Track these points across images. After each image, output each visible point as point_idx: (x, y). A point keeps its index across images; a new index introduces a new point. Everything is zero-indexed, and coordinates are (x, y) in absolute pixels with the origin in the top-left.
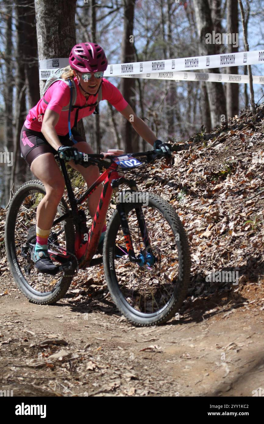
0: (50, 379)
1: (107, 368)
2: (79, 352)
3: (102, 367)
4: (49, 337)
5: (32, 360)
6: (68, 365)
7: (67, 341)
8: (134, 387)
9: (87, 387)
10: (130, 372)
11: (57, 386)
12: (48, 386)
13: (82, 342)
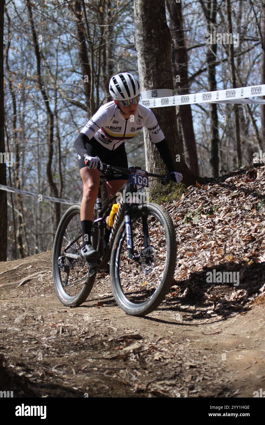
0: (122, 369)
1: (172, 358)
2: (151, 344)
3: (167, 357)
4: (127, 332)
5: (108, 353)
6: (138, 357)
7: (142, 336)
8: (192, 374)
9: (151, 375)
10: (191, 362)
11: (126, 375)
12: (119, 375)
13: (155, 336)
